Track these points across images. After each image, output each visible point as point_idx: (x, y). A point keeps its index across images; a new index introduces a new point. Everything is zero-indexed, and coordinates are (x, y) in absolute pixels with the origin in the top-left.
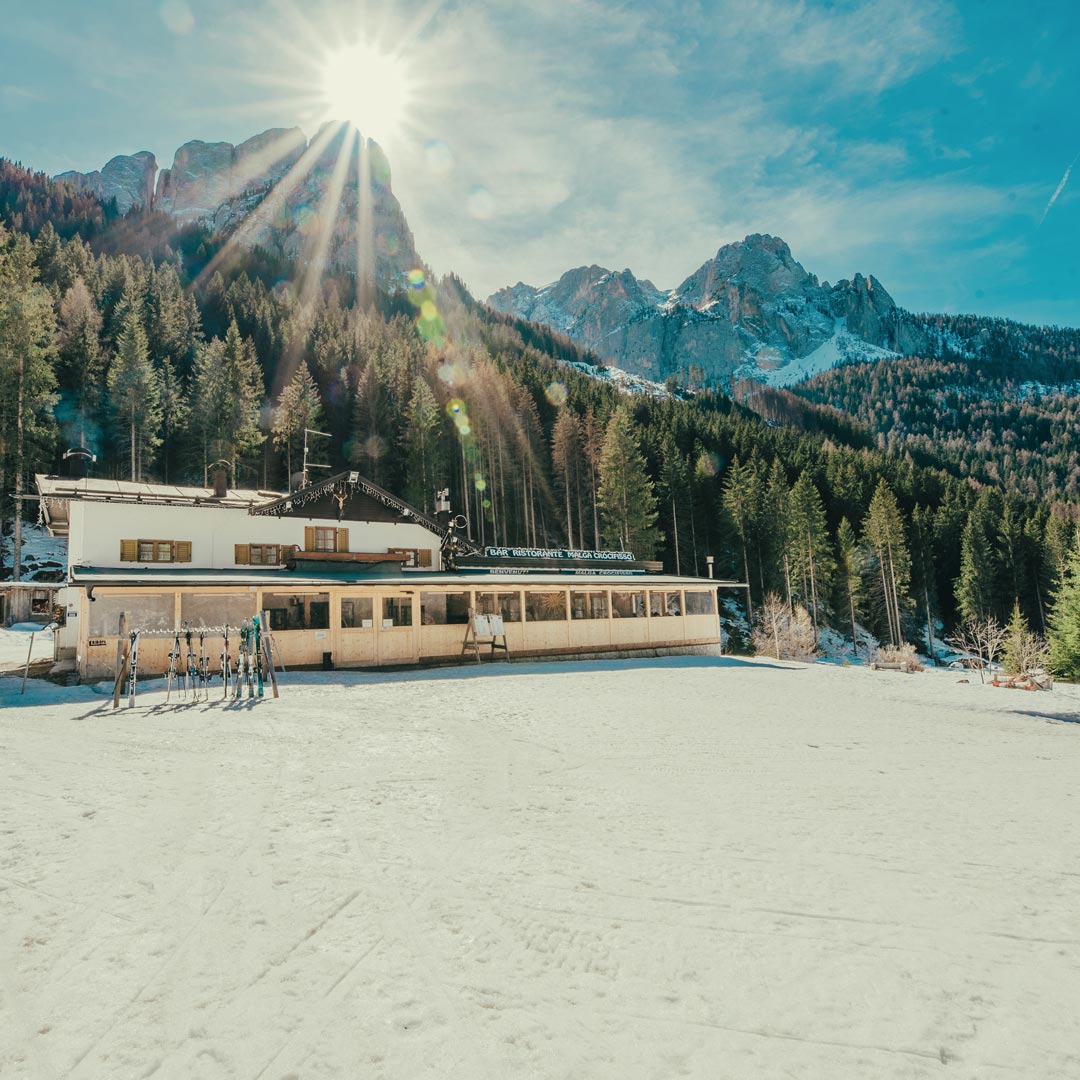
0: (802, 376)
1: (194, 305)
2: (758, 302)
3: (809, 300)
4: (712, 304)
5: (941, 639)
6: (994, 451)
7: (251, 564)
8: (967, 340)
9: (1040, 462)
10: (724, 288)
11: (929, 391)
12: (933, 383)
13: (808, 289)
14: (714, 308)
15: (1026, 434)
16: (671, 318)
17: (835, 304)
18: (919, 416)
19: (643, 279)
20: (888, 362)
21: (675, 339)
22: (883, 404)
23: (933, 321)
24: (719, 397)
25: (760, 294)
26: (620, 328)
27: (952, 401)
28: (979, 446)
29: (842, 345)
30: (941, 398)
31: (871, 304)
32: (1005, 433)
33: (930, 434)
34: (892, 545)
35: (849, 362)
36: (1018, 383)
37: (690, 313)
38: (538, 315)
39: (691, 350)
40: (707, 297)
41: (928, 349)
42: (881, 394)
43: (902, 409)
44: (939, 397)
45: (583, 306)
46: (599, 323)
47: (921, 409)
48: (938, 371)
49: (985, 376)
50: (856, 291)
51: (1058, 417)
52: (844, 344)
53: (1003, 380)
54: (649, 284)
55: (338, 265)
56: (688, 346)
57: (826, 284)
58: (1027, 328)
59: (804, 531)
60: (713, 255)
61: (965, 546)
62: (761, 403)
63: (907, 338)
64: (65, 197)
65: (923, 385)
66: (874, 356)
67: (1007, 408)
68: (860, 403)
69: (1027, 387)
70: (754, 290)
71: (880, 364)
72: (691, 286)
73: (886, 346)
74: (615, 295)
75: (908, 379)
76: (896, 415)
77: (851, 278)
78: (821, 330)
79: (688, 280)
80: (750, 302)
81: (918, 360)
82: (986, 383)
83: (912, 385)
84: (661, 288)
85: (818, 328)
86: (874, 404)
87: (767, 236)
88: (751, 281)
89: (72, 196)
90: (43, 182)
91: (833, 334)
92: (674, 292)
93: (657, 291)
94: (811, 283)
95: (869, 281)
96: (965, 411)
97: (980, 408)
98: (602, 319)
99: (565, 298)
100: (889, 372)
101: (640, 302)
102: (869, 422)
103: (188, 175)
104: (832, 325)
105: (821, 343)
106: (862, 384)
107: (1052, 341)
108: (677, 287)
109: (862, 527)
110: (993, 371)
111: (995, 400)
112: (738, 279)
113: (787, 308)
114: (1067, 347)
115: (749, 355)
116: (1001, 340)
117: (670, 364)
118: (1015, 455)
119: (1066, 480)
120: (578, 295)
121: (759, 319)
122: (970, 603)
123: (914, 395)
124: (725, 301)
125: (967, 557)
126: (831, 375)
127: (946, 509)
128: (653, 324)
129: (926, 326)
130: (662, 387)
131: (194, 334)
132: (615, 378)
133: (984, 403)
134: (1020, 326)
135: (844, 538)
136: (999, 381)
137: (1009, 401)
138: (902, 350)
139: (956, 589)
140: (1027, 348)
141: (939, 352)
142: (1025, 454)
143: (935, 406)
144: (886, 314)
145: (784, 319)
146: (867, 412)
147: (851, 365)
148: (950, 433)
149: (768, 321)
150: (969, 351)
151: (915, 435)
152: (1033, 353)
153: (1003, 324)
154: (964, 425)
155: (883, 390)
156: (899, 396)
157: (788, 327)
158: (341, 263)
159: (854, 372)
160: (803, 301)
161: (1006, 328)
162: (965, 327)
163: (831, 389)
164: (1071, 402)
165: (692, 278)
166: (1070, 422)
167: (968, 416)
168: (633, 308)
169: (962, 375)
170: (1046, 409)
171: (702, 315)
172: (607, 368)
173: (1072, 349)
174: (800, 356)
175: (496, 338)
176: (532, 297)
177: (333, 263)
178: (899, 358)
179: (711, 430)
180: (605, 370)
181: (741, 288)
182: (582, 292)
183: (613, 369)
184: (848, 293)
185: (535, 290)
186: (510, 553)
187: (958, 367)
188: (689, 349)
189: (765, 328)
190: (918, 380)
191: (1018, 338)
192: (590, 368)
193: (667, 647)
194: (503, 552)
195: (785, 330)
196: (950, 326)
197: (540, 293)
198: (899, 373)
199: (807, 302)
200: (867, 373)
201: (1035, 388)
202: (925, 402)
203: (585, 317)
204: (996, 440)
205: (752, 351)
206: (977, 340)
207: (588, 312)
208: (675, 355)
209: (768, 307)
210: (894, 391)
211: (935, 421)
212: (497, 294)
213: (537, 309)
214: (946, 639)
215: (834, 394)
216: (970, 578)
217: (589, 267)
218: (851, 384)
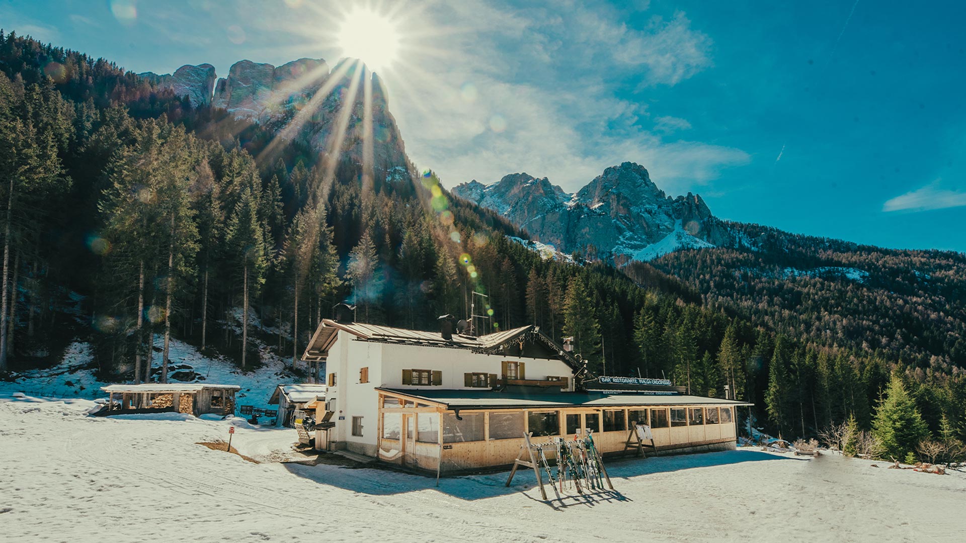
0: (654, 255)
1: (277, 183)
2: (628, 206)
3: (659, 207)
4: (600, 205)
5: (756, 428)
6: (769, 310)
7: (473, 387)
8: (753, 239)
9: (796, 317)
10: (607, 195)
11: (731, 270)
12: (734, 264)
13: (659, 200)
14: (600, 208)
15: (787, 300)
16: (573, 211)
17: (675, 210)
18: (725, 286)
19: (555, 185)
20: (707, 249)
21: (575, 226)
22: (704, 276)
23: (733, 226)
24: (606, 265)
25: (630, 200)
26: (540, 216)
27: (745, 277)
28: (760, 306)
29: (679, 237)
30: (738, 275)
31: (697, 212)
32: (775, 298)
33: (732, 296)
34: (734, 369)
35: (683, 248)
36: (783, 268)
37: (586, 210)
38: (485, 203)
39: (586, 233)
40: (597, 200)
41: (730, 243)
42: (703, 270)
43: (715, 280)
44: (737, 274)
45: (516, 199)
46: (526, 212)
47: (726, 281)
48: (737, 258)
49: (764, 262)
50: (688, 203)
51: (806, 290)
52: (680, 236)
53: (774, 266)
54: (559, 188)
55: (350, 158)
56: (584, 231)
57: (670, 197)
58: (787, 234)
59: (684, 359)
60: (601, 173)
61: (772, 370)
62: (633, 271)
63: (718, 236)
64: (151, 92)
65: (728, 266)
66: (698, 246)
67: (776, 283)
68: (690, 275)
69: (788, 271)
70: (626, 198)
71: (702, 251)
72: (585, 193)
73: (705, 239)
74: (537, 194)
75: (719, 260)
76: (712, 284)
77: (685, 195)
78: (666, 227)
79: (584, 187)
80: (624, 205)
81: (725, 250)
82: (764, 267)
83: (722, 265)
84: (567, 191)
85: (664, 225)
86: (699, 276)
87: (635, 164)
88: (625, 192)
89: (156, 92)
90: (134, 79)
91: (674, 230)
92: (575, 195)
93: (564, 193)
94: (661, 196)
95: (696, 198)
96: (753, 283)
97: (761, 282)
98: (528, 209)
99: (504, 193)
100: (708, 256)
101: (554, 199)
102: (696, 287)
103: (239, 84)
104: (673, 224)
105: (666, 235)
106: (692, 263)
107: (801, 244)
108: (577, 192)
109: (717, 357)
110: (769, 261)
111: (770, 278)
112: (617, 190)
113: (646, 211)
114: (810, 247)
115: (622, 239)
116: (772, 240)
117: (572, 241)
118: (781, 312)
119: (811, 329)
120: (512, 192)
121: (629, 216)
122: (773, 406)
123: (723, 272)
124: (608, 205)
125: (773, 378)
126: (673, 256)
127: (759, 346)
128: (562, 215)
129: (729, 229)
130: (570, 257)
131: (276, 203)
132: (540, 249)
133: (763, 279)
134: (783, 232)
135: (706, 364)
136: (772, 266)
137: (778, 279)
138: (714, 243)
139: (766, 397)
140: (787, 247)
141: (737, 246)
142: (786, 312)
143: (735, 279)
144: (706, 219)
145: (644, 218)
146: (694, 280)
147: (685, 250)
148: (744, 297)
149: (634, 218)
150: (754, 246)
151: (723, 297)
152: (790, 250)
153: (774, 231)
154: (752, 292)
155: (704, 267)
156: (714, 271)
157: (647, 224)
158: (352, 157)
159: (687, 255)
160: (655, 207)
161: (776, 233)
162: (752, 231)
163: (673, 264)
164: (813, 281)
165: (587, 186)
166: (813, 294)
167: (754, 287)
168: (550, 204)
169: (751, 261)
170: (799, 285)
171: (593, 211)
172: (534, 242)
173: (813, 249)
174: (653, 242)
175: (463, 217)
176: (481, 191)
177: (347, 156)
178: (713, 248)
179: (615, 289)
180: (533, 243)
181: (618, 195)
182: (515, 190)
183: (538, 243)
184: (684, 204)
185: (484, 186)
186: (612, 380)
187: (748, 256)
188: (584, 233)
189: (633, 221)
190: (725, 262)
191: (782, 240)
192: (523, 241)
193: (714, 444)
194: (607, 379)
195: (645, 226)
196: (743, 230)
197: (487, 188)
198: (714, 257)
199: (658, 208)
200: (694, 255)
201: (792, 272)
202: (729, 276)
203: (517, 207)
204: (770, 303)
205: (624, 237)
206: (759, 239)
207: (519, 204)
208: (575, 236)
209: (634, 209)
210: (711, 268)
211: (734, 289)
212: (458, 186)
213: (485, 199)
214: (759, 428)
215: (675, 268)
216: (774, 390)
217: (521, 174)
218: (685, 263)
